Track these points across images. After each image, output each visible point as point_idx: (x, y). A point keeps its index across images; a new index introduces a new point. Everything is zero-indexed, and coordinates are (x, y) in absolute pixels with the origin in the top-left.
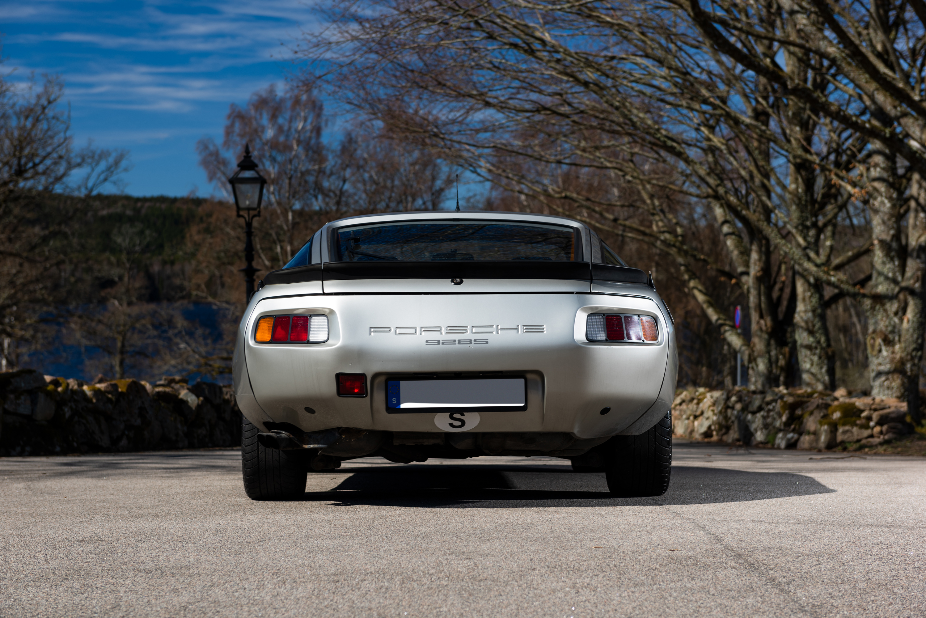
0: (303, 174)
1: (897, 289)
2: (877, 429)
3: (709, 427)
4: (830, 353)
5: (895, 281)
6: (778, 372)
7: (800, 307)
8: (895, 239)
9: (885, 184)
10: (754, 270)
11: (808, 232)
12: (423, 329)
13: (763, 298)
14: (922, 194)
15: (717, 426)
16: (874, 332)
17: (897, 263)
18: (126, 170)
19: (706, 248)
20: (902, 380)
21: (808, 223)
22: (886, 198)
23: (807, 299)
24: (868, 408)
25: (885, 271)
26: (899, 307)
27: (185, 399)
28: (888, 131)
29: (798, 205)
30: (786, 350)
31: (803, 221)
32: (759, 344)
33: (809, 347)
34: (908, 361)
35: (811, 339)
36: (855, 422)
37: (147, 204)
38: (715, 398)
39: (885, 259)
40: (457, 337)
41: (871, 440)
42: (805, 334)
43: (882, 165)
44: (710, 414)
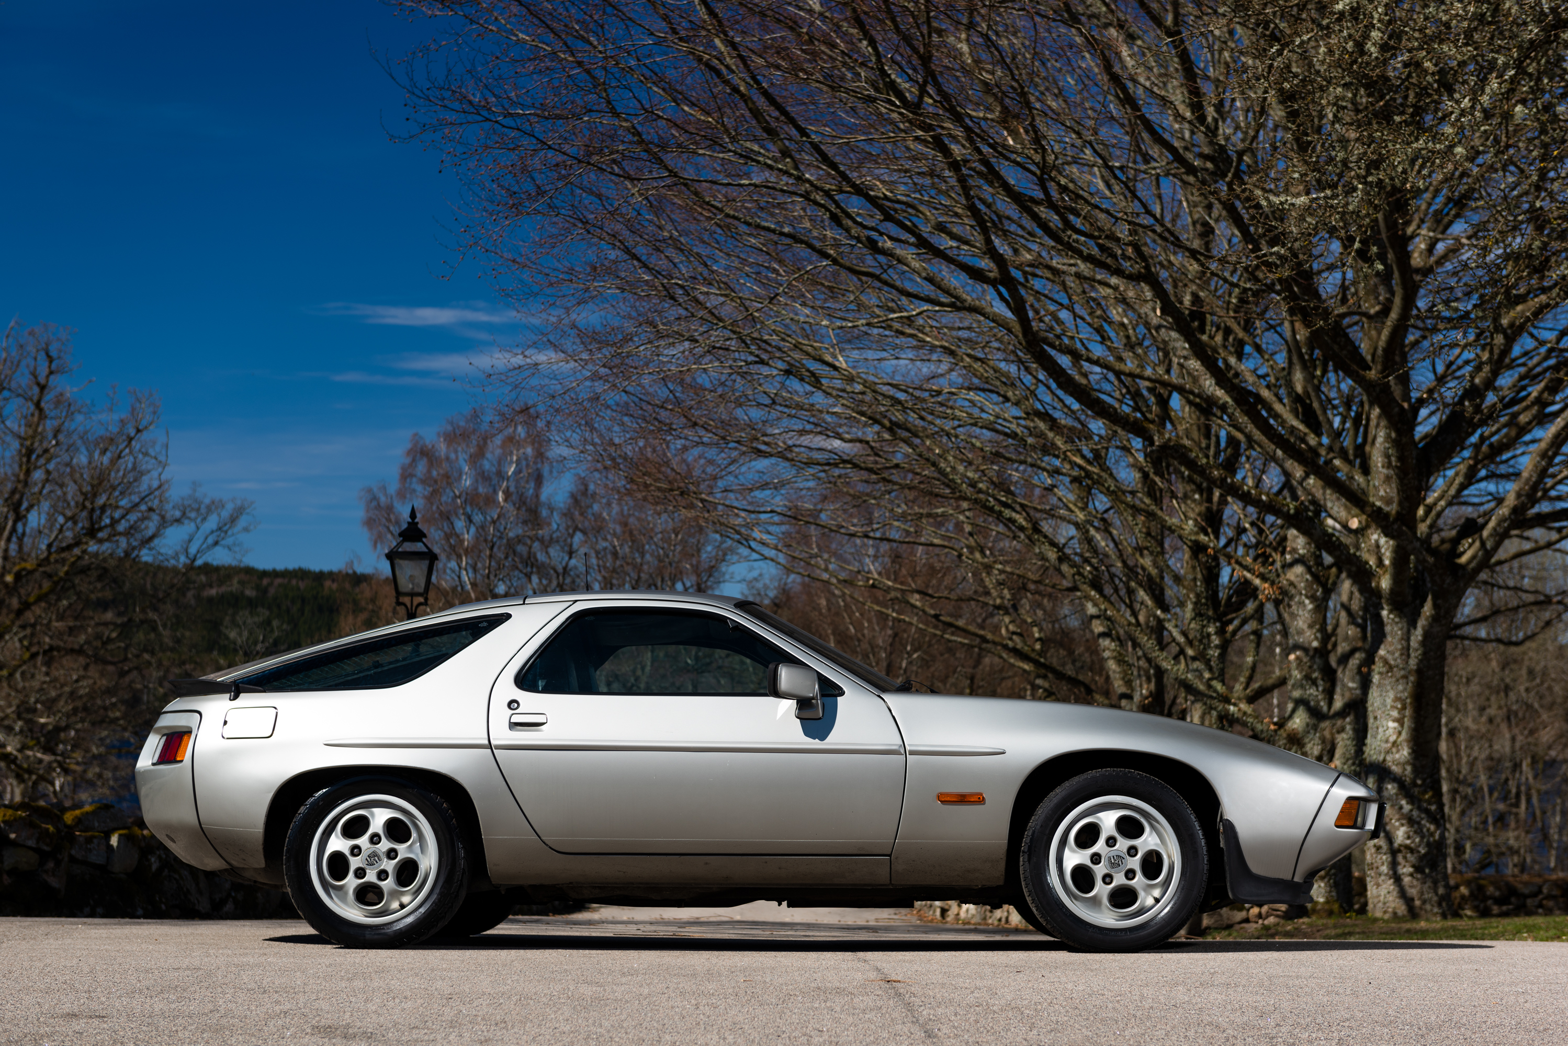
0: (510, 541)
2: (1255, 910)
5: (1318, 713)
10: (1140, 695)
17: (1321, 688)
18: (246, 530)
21: (1211, 630)
22: (1307, 597)
29: (1195, 604)
31: (1203, 626)
37: (278, 581)
39: (1304, 682)
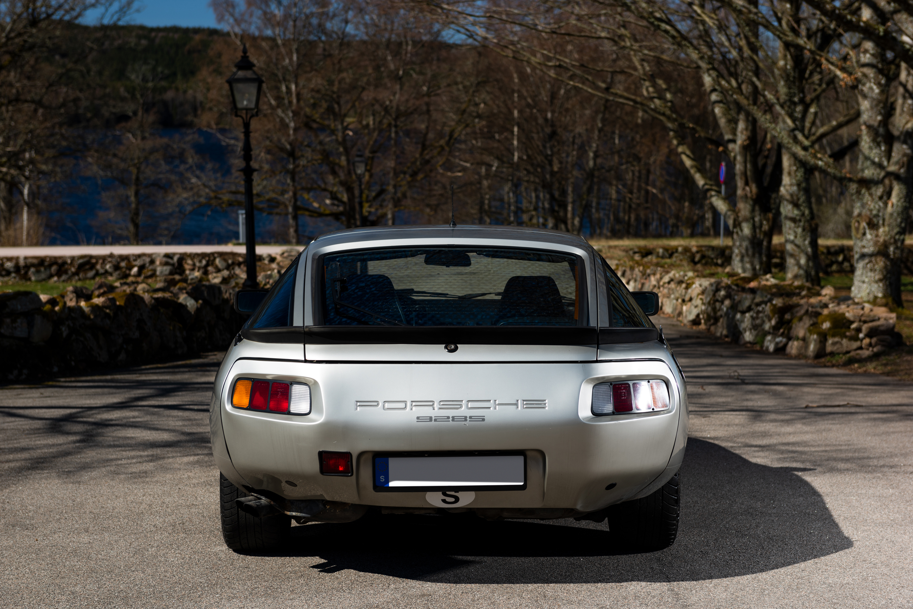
0: (307, 17)
1: (883, 174)
2: (867, 341)
3: (698, 316)
4: (813, 225)
5: (880, 166)
6: (762, 237)
7: (786, 180)
8: (882, 124)
9: (874, 70)
10: (741, 138)
11: (795, 108)
12: (414, 404)
13: (749, 166)
14: (910, 82)
15: (705, 316)
16: (860, 215)
17: (883, 148)
19: (691, 88)
20: (884, 262)
21: (796, 99)
22: (875, 84)
23: (793, 173)
24: (858, 320)
25: (872, 155)
26: (884, 191)
27: (184, 303)
28: (881, 29)
29: (786, 81)
30: (770, 215)
31: (791, 97)
32: (744, 208)
33: (793, 220)
34: (891, 244)
35: (796, 212)
36: (845, 333)
37: (161, 34)
38: (703, 287)
39: (872, 144)
40: (451, 413)
41: (859, 352)
42: (790, 207)
43: (872, 52)
44: (699, 302)
